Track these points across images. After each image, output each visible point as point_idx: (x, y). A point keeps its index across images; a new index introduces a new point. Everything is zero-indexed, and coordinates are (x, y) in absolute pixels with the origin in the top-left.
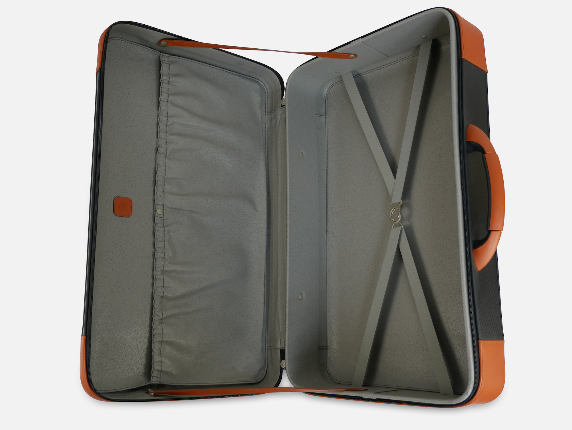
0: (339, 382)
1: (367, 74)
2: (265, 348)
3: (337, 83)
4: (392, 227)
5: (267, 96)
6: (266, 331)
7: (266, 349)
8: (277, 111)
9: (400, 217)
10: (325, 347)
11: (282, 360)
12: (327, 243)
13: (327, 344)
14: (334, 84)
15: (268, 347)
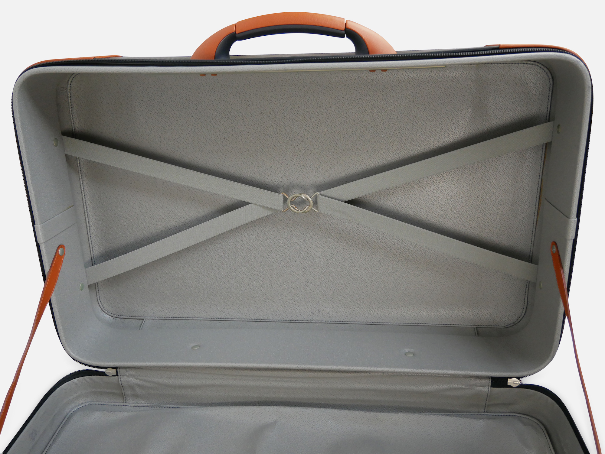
0: (525, 310)
1: (93, 248)
2: (486, 415)
3: (98, 298)
4: (317, 211)
5: (97, 403)
6: (461, 414)
7: (488, 414)
8: (123, 384)
9: (304, 195)
10: (475, 329)
11: (508, 384)
12: (327, 322)
13: (471, 326)
14: (100, 303)
15: (486, 410)
